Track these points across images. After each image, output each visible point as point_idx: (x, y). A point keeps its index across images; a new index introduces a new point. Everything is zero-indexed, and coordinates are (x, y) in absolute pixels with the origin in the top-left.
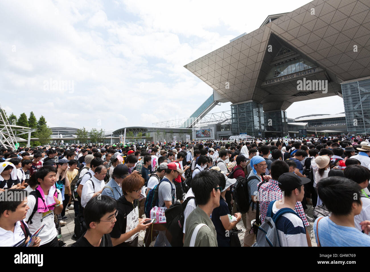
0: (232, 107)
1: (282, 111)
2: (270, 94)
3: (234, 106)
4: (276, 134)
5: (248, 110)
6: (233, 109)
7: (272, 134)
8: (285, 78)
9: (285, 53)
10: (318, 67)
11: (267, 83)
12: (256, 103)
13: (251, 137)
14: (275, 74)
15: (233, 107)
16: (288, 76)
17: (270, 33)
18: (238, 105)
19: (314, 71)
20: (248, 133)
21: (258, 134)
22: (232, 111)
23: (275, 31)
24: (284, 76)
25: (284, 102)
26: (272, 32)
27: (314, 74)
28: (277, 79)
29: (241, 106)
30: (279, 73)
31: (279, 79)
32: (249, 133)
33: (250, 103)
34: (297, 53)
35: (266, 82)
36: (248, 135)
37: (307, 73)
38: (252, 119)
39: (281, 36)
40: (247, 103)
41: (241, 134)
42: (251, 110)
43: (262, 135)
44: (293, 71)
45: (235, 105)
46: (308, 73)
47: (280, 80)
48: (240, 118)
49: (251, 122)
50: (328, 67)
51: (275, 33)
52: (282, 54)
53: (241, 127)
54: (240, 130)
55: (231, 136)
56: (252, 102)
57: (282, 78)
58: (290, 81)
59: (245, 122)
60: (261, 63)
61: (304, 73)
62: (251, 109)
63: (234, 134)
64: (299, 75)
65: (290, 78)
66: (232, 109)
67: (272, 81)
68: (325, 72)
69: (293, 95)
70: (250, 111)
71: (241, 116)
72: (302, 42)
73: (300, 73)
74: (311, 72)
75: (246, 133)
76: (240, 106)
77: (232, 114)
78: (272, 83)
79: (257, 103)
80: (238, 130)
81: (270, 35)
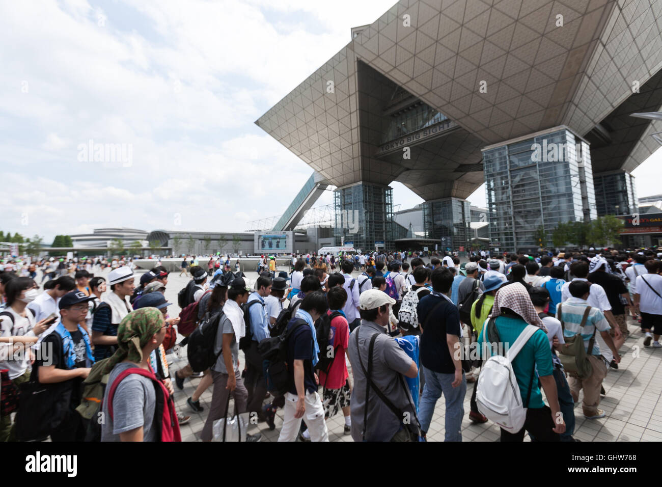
17: (356, 60)
19: (448, 126)
23: (362, 57)
37: (438, 129)
39: (373, 64)
51: (362, 59)
60: (357, 113)
61: (434, 130)
72: (406, 75)
74: (444, 129)
78: (390, 149)
81: (356, 63)
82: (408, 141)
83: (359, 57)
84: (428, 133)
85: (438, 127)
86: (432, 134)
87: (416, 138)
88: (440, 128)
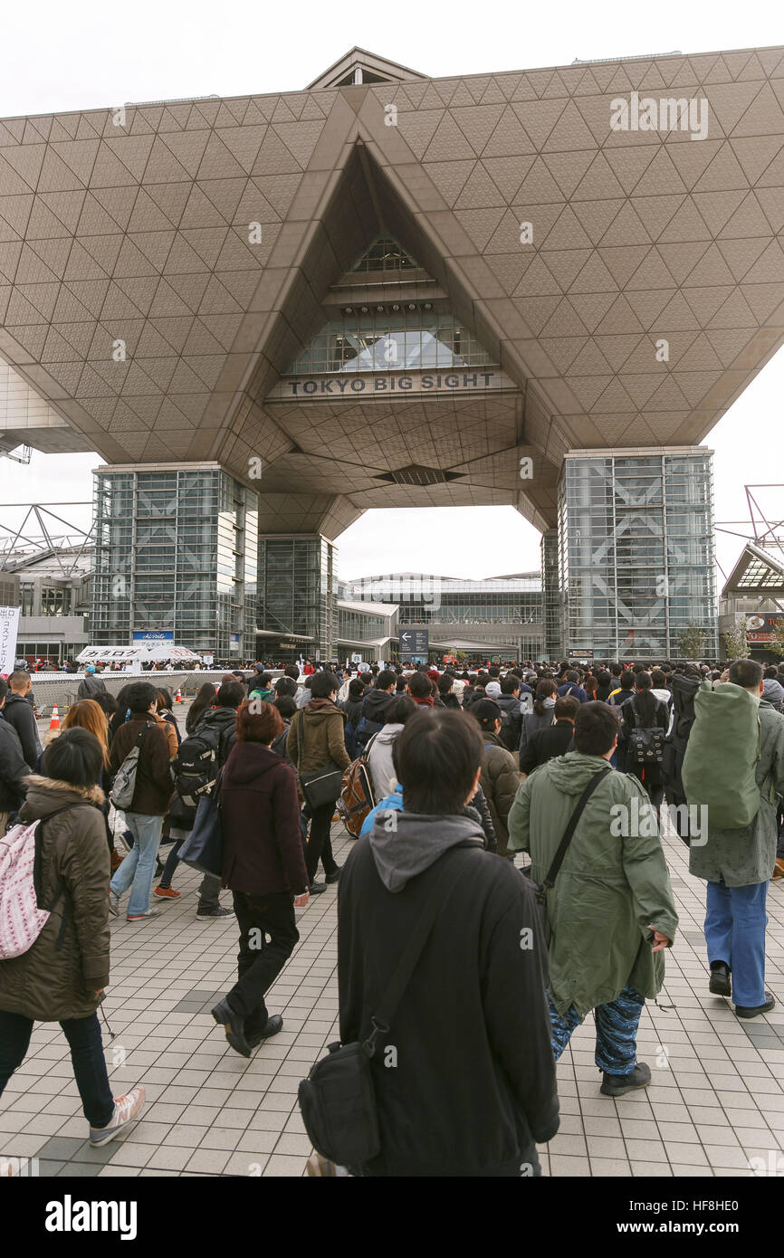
0: (101, 486)
1: (322, 542)
2: (297, 449)
3: (112, 477)
4: (293, 647)
5: (193, 511)
6: (105, 494)
7: (283, 646)
8: (377, 384)
9: (390, 265)
10: (501, 368)
11: (295, 392)
12: (232, 483)
13: (197, 657)
14: (338, 356)
15: (108, 484)
16: (388, 380)
17: (353, 138)
18: (141, 475)
19: (487, 383)
20: (178, 636)
21: (226, 645)
22: (101, 503)
23: (373, 141)
24: (374, 374)
25: (338, 501)
26: (359, 137)
27: (485, 394)
28: (342, 382)
29: (155, 486)
30: (352, 354)
31: (350, 382)
32: (188, 634)
33: (203, 473)
34: (437, 284)
35: (295, 386)
36: (177, 643)
37: (461, 382)
38: (206, 562)
40: (191, 474)
41: (138, 635)
42: (207, 512)
43: (247, 646)
44: (409, 363)
45: (122, 476)
46: (465, 385)
47: (354, 389)
48: (143, 549)
49: (201, 576)
50: (538, 379)
51: (372, 147)
52: (377, 266)
53: (144, 597)
54: (137, 616)
55: (89, 649)
56: (215, 474)
57: (366, 381)
58: (393, 401)
59: (168, 572)
61: (450, 382)
62: (207, 506)
63: (102, 634)
64: (432, 384)
65: (397, 389)
66: (102, 493)
67: (319, 384)
68: (521, 396)
69: (380, 473)
70: (202, 521)
71: (152, 540)
73: (435, 378)
75: (168, 635)
76: (147, 486)
77: (100, 521)
78: (318, 393)
79: (235, 481)
80: (127, 615)
81: (349, 148)
82: (377, 389)
83: (366, 137)
84: (435, 383)
85: (461, 377)
86: (444, 387)
87: (401, 386)
88: (466, 381)
